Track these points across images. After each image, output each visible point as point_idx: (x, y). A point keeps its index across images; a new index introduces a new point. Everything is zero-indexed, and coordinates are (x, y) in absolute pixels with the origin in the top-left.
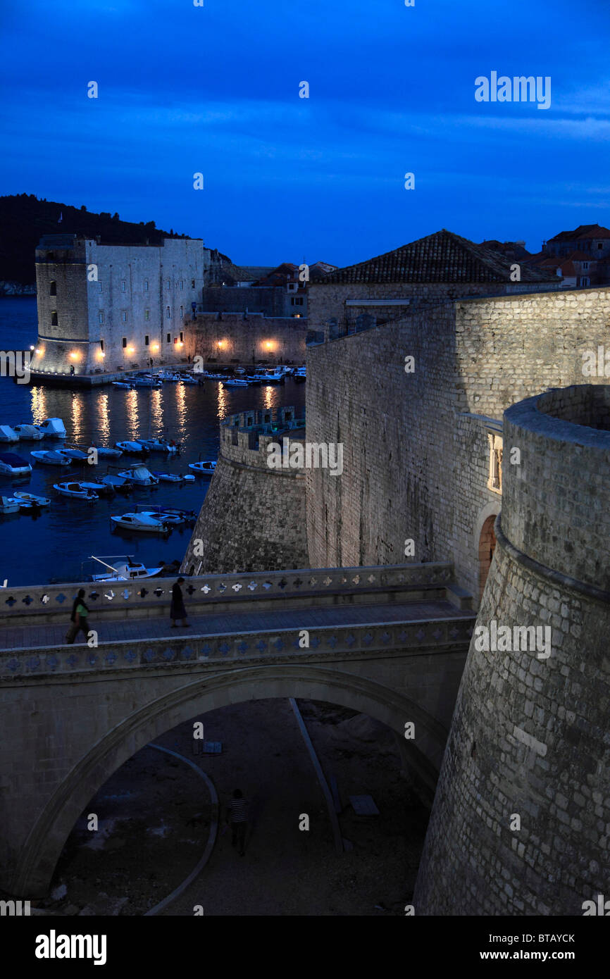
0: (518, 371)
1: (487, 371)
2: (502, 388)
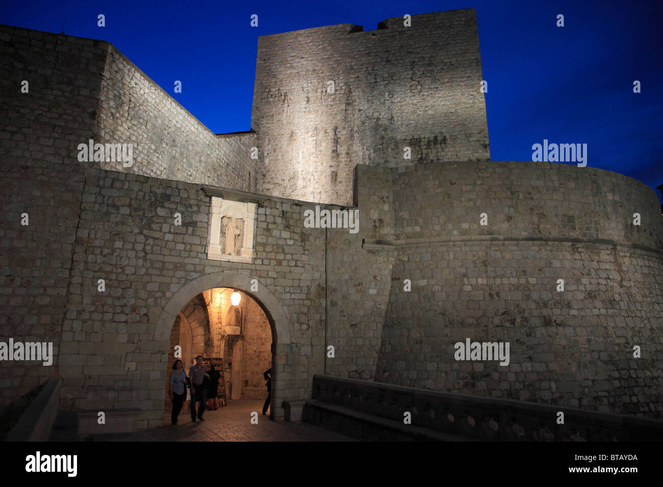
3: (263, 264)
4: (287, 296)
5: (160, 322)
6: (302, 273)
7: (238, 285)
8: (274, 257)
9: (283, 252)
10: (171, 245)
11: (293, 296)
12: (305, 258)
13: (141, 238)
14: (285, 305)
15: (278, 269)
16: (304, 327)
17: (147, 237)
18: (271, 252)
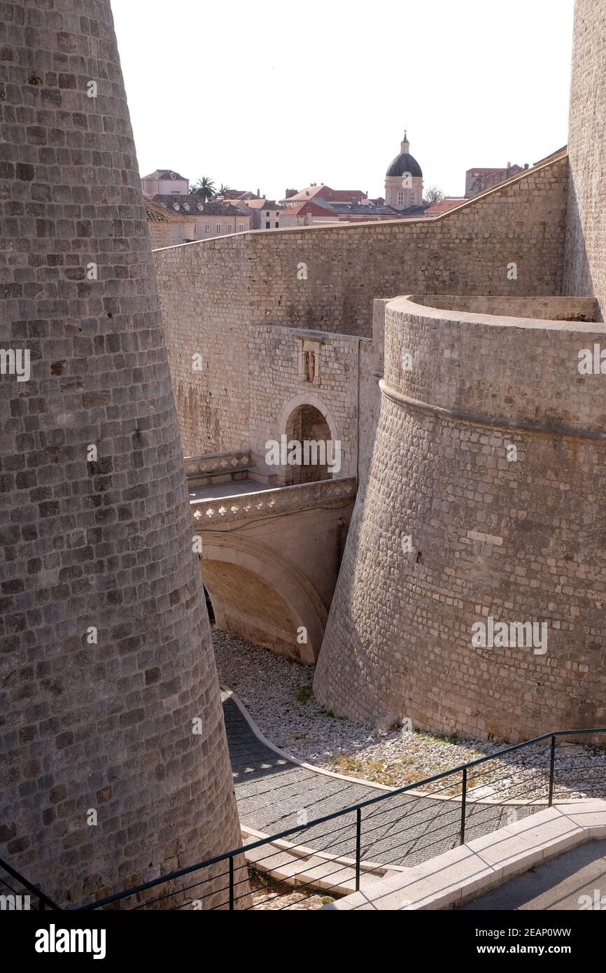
0: (302, 290)
1: (276, 290)
2: (289, 304)
3: (324, 388)
4: (337, 414)
7: (313, 403)
8: (330, 384)
9: (335, 380)
10: (282, 374)
11: (340, 414)
12: (347, 385)
15: (332, 392)
16: (347, 439)
17: (273, 369)
18: (328, 380)
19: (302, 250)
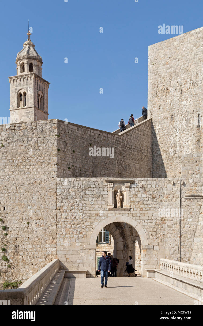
3: (134, 210)
4: (146, 224)
5: (92, 238)
6: (153, 213)
7: (123, 221)
8: (139, 207)
9: (143, 204)
10: (93, 206)
11: (149, 224)
12: (154, 206)
13: (81, 205)
14: (145, 228)
15: (141, 212)
16: (155, 238)
17: (83, 204)
18: (137, 205)
19: (78, 136)
